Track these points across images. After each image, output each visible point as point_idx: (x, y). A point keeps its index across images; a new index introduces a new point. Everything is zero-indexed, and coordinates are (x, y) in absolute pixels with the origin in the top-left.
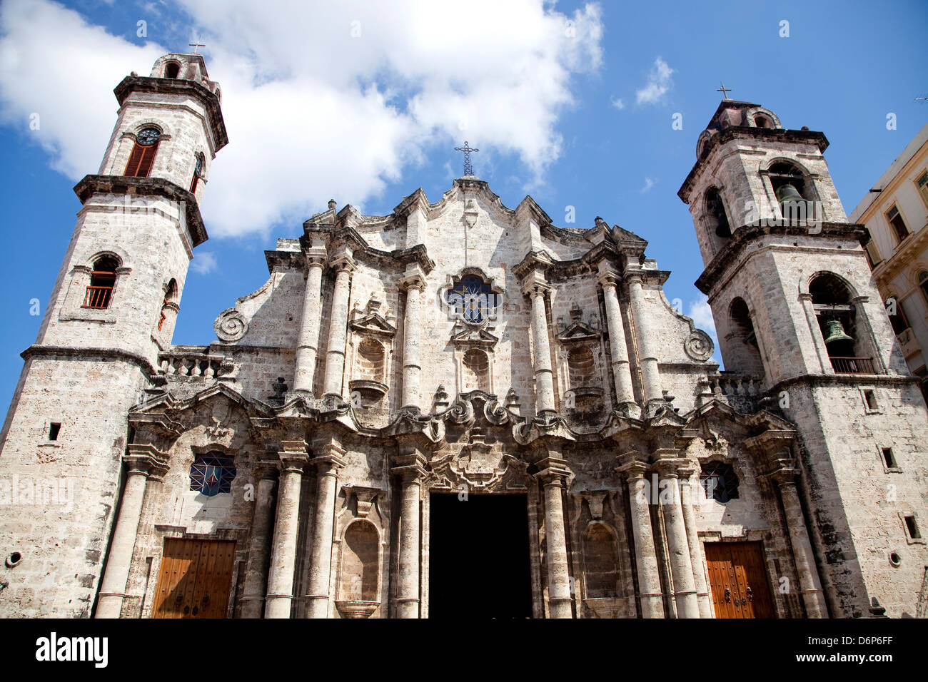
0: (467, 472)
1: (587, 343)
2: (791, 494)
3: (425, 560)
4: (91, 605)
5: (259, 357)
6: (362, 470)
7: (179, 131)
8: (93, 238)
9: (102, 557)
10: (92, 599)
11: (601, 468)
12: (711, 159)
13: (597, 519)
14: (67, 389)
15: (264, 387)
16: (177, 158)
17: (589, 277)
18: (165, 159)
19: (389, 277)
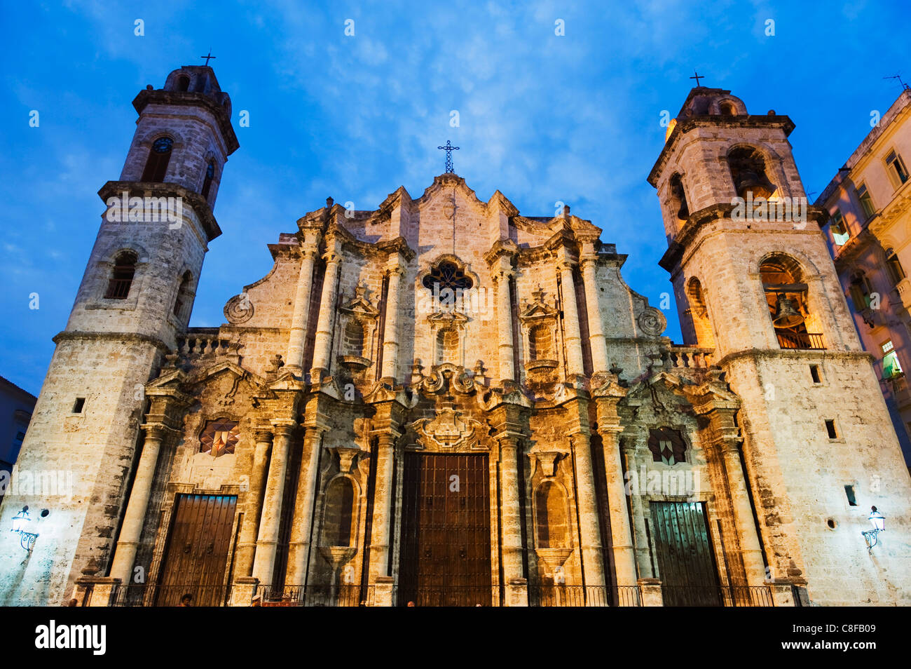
0: (436, 434)
1: (546, 321)
2: (733, 459)
3: (398, 511)
4: (109, 552)
5: (262, 336)
6: (346, 433)
7: (190, 139)
8: (114, 237)
9: (120, 511)
10: (111, 546)
11: (554, 431)
12: (675, 147)
13: (548, 477)
14: (91, 368)
15: (265, 363)
16: (189, 164)
17: (550, 262)
18: (178, 165)
19: (374, 265)
